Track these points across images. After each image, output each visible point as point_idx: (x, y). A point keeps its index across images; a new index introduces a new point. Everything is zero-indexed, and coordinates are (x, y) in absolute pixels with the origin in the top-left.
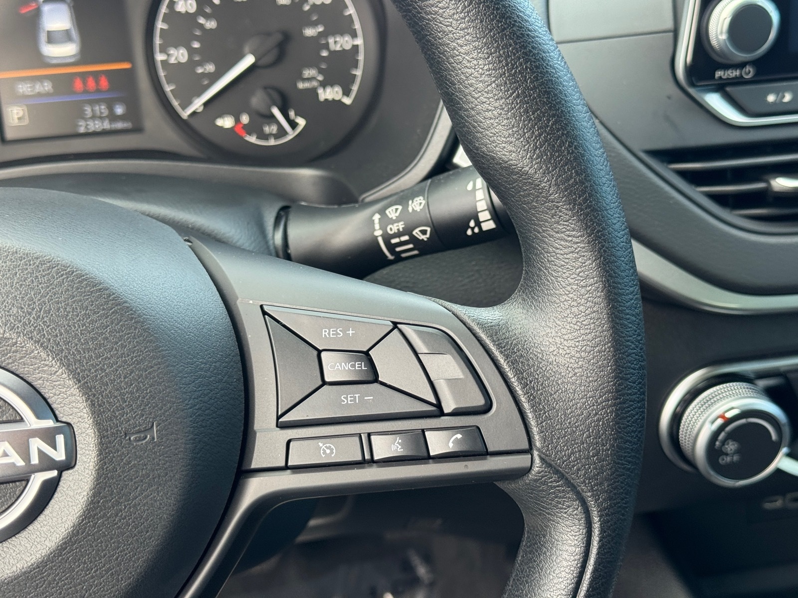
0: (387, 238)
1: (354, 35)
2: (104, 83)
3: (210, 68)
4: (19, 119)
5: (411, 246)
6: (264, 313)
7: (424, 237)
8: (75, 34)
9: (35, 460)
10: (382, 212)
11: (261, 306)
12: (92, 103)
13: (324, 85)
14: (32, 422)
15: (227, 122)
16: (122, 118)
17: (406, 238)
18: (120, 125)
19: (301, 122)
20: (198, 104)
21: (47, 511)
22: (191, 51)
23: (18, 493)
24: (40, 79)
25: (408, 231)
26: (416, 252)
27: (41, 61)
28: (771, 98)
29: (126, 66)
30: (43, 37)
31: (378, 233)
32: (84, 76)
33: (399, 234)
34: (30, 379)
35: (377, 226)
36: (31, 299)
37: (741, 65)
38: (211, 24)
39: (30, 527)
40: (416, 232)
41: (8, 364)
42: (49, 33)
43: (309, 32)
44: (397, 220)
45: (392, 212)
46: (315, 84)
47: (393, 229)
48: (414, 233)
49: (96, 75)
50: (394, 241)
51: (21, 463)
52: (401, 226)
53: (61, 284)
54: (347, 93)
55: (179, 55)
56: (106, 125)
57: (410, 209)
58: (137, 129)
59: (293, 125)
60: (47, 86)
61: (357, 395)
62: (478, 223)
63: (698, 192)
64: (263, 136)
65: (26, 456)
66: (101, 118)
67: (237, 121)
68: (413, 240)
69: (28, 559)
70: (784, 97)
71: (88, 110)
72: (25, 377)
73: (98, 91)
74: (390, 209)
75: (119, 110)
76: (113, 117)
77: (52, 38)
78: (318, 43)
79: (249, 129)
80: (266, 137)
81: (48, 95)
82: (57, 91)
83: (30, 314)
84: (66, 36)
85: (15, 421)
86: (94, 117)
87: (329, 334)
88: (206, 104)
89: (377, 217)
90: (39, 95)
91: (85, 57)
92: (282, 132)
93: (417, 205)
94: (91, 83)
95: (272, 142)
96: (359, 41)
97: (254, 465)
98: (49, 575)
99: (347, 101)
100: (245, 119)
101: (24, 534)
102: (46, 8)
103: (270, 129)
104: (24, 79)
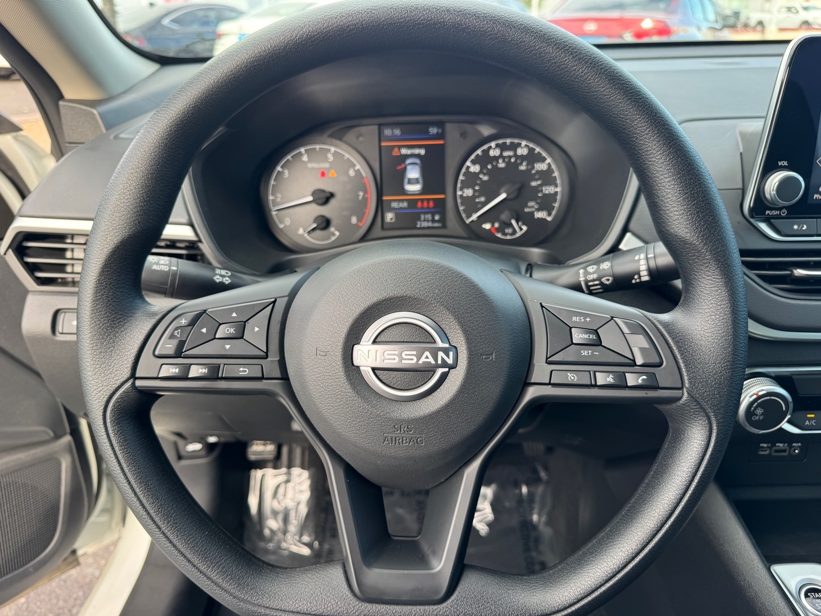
0: (587, 282)
1: (556, 186)
2: (431, 204)
3: (483, 199)
4: (391, 219)
5: (599, 287)
6: (542, 307)
7: (607, 283)
8: (421, 180)
9: (440, 362)
10: (585, 268)
11: (541, 304)
12: (425, 213)
13: (538, 210)
14: (440, 344)
15: (487, 226)
16: (438, 221)
17: (597, 282)
18: (436, 225)
19: (525, 228)
20: (474, 217)
21: (442, 387)
22: (475, 191)
23: (430, 377)
24: (402, 201)
25: (599, 279)
26: (601, 290)
27: (403, 192)
28: (796, 227)
29: (442, 196)
30: (406, 181)
31: (582, 279)
32: (422, 200)
33: (594, 280)
34: (440, 324)
35: (581, 276)
36: (444, 287)
37: (780, 209)
38: (485, 178)
39: (433, 394)
40: (604, 280)
41: (431, 316)
42: (409, 179)
43: (534, 184)
44: (594, 273)
45: (591, 269)
46: (533, 209)
47: (591, 277)
48: (602, 280)
49: (428, 200)
50: (590, 284)
51: (433, 362)
52: (595, 276)
53: (457, 281)
54: (549, 215)
55: (469, 192)
56: (430, 224)
57: (601, 268)
58: (444, 226)
59: (521, 229)
60: (405, 204)
61: (590, 351)
62: (640, 277)
63: (752, 273)
65: (436, 359)
66: (428, 221)
67: (493, 225)
68: (602, 284)
69: (432, 409)
70: (803, 227)
71: (422, 217)
72: (438, 323)
73: (428, 208)
74: (589, 267)
75: (437, 217)
76: (433, 221)
77: (410, 182)
78: (537, 189)
79: (498, 230)
80: (506, 234)
81: (405, 208)
82: (410, 206)
83: (443, 293)
84: (416, 181)
85: (432, 343)
86: (425, 220)
87: (576, 319)
88: (479, 217)
89: (581, 271)
90: (401, 208)
91: (424, 191)
92: (514, 232)
93: (606, 266)
94: (425, 204)
95: (508, 237)
96: (559, 189)
97: (532, 381)
98: (440, 418)
99: (549, 219)
100: (497, 225)
101: (430, 397)
102: (409, 168)
103: (509, 231)
104: (395, 200)
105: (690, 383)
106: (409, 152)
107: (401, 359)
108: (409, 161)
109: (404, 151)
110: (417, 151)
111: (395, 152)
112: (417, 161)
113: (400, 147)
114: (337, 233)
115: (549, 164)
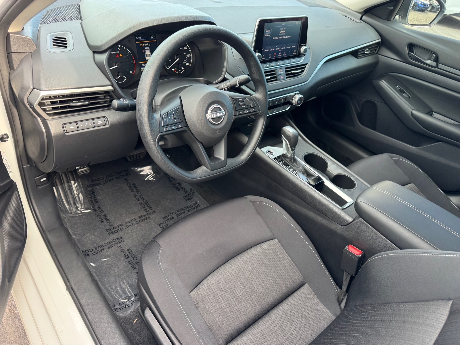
1: (191, 54)
3: (171, 60)
5: (227, 89)
6: (232, 98)
8: (151, 55)
13: (187, 63)
15: (173, 70)
19: (184, 69)
20: (170, 67)
23: (222, 118)
27: (146, 60)
30: (146, 56)
31: (223, 88)
39: (222, 122)
40: (229, 87)
43: (184, 54)
44: (226, 86)
46: (186, 63)
52: (226, 87)
54: (190, 64)
61: (243, 106)
62: (237, 86)
64: (179, 72)
67: (175, 69)
74: (224, 84)
78: (186, 56)
79: (177, 71)
84: (149, 56)
85: (221, 110)
87: (239, 100)
89: (222, 86)
93: (228, 84)
95: (180, 73)
96: (191, 55)
99: (190, 65)
100: (176, 69)
102: (146, 51)
103: (180, 71)
104: (143, 63)
105: (261, 109)
106: (145, 45)
107: (217, 115)
108: (146, 48)
109: (144, 45)
110: (148, 45)
111: (141, 45)
112: (149, 48)
113: (142, 43)
114: (126, 78)
115: (188, 47)
